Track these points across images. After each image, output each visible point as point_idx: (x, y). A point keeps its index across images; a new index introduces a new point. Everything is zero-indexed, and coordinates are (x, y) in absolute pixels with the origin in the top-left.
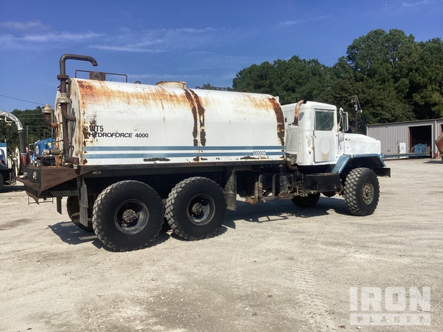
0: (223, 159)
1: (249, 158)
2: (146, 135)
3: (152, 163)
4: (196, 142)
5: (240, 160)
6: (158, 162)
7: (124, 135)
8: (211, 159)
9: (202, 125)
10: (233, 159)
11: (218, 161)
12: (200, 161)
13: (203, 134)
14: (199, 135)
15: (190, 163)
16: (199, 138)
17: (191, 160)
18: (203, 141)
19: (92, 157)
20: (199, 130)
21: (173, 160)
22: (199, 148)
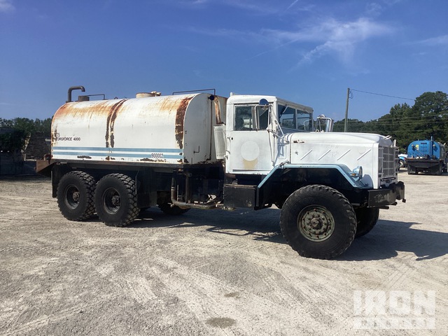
0: (127, 160)
1: (147, 160)
2: (79, 139)
3: (82, 159)
4: (107, 144)
5: (140, 161)
6: (85, 159)
7: (67, 139)
8: (118, 159)
9: (112, 130)
10: (134, 160)
11: (122, 161)
12: (110, 160)
13: (112, 137)
14: (110, 138)
15: (103, 161)
16: (109, 141)
17: (103, 159)
18: (112, 143)
19: (55, 153)
20: (110, 134)
21: (94, 158)
22: (109, 150)
